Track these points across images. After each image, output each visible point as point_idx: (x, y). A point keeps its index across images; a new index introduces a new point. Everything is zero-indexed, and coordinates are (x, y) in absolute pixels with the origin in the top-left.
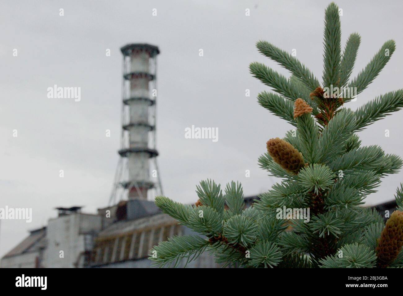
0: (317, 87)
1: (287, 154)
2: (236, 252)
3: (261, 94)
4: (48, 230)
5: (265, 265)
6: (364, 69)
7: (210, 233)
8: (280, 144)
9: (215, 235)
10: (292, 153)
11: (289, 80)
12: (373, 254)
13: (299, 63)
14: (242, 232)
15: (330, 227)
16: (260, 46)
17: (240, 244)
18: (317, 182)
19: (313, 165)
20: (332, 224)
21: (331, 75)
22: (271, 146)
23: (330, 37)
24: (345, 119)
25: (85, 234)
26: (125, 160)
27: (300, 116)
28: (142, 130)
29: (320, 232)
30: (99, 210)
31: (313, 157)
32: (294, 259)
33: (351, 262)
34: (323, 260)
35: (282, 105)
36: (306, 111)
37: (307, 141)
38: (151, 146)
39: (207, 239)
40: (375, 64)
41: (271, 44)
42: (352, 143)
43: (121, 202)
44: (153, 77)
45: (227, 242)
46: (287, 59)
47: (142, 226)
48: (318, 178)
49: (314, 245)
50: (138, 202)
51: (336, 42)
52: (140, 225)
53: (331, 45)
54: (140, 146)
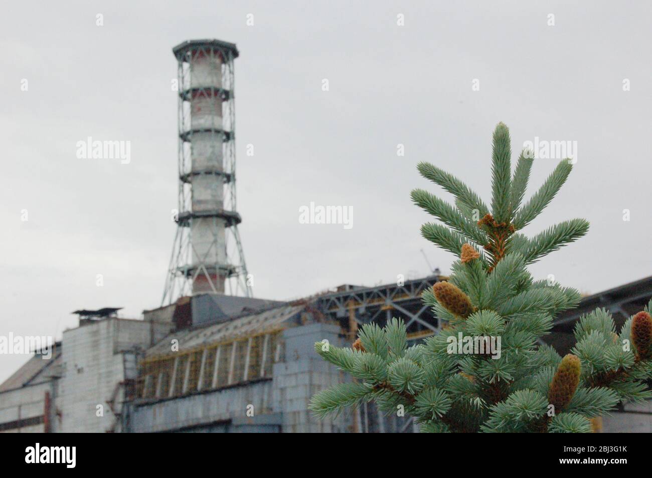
0: (485, 214)
1: (455, 298)
2: (401, 399)
3: (424, 225)
4: (64, 347)
5: (434, 413)
6: (538, 193)
7: (375, 381)
8: (446, 288)
9: (380, 383)
10: (460, 297)
11: (454, 208)
12: (545, 400)
13: (465, 187)
14: (408, 379)
15: (501, 373)
16: (422, 169)
17: (406, 391)
18: (486, 330)
19: (481, 312)
20: (503, 369)
21: (501, 202)
22: (438, 291)
23: (499, 163)
24: (514, 262)
25: (124, 352)
26: (186, 230)
27: (467, 262)
28: (212, 180)
29: (490, 378)
30: (145, 312)
31: (481, 301)
32: (464, 406)
33: (522, 409)
34: (495, 406)
35: (447, 238)
36: (473, 256)
37: (474, 286)
38: (227, 207)
39: (371, 386)
40: (550, 187)
41: (434, 165)
42: (523, 281)
43: (181, 299)
44: (228, 95)
45: (392, 389)
46: (451, 182)
47: (217, 337)
48: (487, 327)
49: (485, 390)
50: (210, 298)
51: (505, 168)
52: (214, 335)
53: (500, 171)
54: (210, 207)
